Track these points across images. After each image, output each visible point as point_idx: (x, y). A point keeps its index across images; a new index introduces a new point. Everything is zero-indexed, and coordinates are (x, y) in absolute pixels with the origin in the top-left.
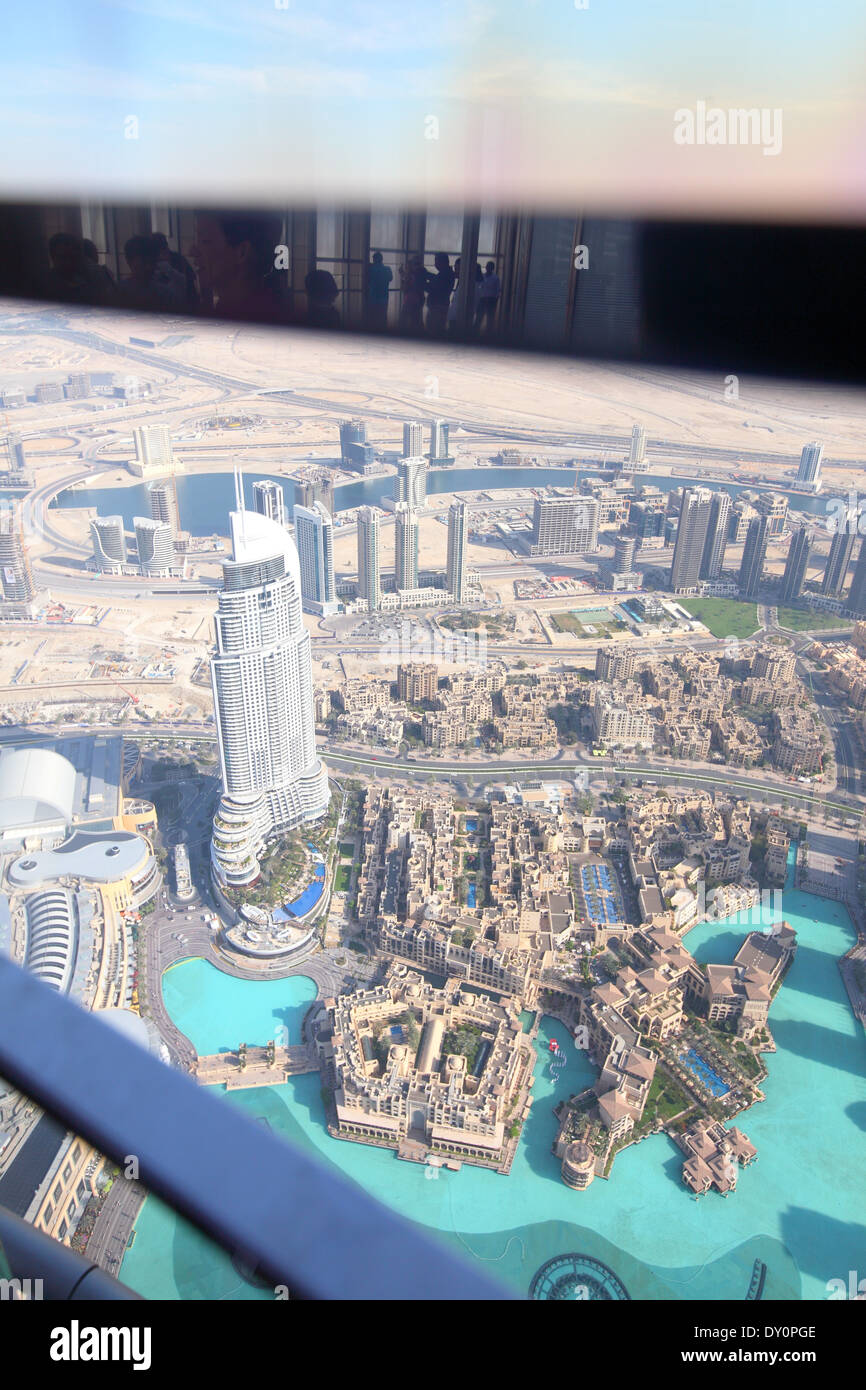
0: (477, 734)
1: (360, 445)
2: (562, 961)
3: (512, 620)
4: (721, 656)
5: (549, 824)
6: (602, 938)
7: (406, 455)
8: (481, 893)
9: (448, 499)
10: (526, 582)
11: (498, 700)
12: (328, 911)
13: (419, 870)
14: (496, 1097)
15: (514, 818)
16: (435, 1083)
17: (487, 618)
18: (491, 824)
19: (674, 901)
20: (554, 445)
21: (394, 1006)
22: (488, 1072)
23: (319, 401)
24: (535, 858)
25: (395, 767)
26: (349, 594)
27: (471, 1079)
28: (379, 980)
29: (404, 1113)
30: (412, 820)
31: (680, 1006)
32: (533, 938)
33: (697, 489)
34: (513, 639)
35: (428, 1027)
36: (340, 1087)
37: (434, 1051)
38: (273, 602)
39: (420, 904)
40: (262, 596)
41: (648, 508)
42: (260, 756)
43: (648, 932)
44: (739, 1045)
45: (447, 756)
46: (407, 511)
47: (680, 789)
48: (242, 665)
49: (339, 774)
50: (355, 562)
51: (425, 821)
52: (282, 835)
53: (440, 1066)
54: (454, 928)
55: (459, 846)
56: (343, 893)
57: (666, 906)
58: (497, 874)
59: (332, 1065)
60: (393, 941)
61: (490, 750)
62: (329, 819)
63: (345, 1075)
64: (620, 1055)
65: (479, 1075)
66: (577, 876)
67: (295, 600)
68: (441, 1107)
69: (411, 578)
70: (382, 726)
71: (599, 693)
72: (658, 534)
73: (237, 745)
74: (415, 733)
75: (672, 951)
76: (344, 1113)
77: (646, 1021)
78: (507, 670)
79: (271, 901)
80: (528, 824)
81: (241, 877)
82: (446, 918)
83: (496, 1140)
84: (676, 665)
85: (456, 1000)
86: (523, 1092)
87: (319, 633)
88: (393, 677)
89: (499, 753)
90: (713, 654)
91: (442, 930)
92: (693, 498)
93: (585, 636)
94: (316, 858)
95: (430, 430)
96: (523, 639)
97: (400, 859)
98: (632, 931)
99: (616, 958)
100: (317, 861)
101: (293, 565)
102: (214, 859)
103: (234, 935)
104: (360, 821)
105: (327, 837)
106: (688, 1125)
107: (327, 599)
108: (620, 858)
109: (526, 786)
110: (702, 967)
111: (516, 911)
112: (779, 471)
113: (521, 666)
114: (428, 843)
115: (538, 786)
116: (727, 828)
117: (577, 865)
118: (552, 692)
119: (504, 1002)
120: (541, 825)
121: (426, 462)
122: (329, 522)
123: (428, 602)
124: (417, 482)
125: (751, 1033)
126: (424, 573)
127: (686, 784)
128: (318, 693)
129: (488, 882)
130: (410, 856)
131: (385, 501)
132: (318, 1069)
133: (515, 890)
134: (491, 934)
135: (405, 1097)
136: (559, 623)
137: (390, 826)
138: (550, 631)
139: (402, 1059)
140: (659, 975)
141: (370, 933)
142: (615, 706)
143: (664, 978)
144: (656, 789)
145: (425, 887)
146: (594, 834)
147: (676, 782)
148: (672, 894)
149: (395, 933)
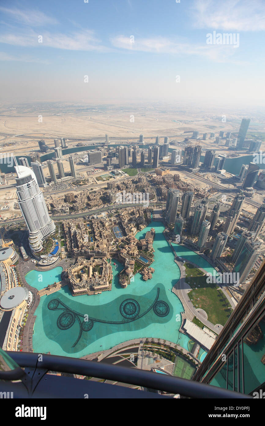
0: (85, 206)
1: (44, 146)
2: (113, 247)
3: (88, 180)
4: (132, 180)
5: (104, 221)
6: (120, 241)
7: (56, 147)
8: (94, 239)
9: (68, 156)
10: (89, 171)
11: (88, 198)
12: (61, 251)
13: (79, 237)
14: (106, 277)
15: (97, 221)
16: (93, 279)
17: (82, 181)
18: (93, 224)
19: (132, 230)
20: (90, 140)
21: (80, 267)
22: (103, 273)
23: (31, 136)
24: (103, 229)
25: (69, 217)
26: (49, 181)
27: (100, 275)
28: (76, 262)
29: (88, 287)
30: (75, 227)
31: (137, 249)
32: (106, 244)
33: (121, 146)
34: (89, 184)
35: (89, 268)
36: (73, 286)
37: (91, 273)
38: (31, 186)
39: (81, 244)
40: (28, 185)
41: (112, 152)
42: (36, 222)
43: (128, 237)
44: (149, 253)
45: (80, 212)
46: (59, 160)
47: (129, 208)
48: (27, 202)
49: (56, 221)
50: (49, 173)
51: (78, 227)
52: (46, 238)
53: (93, 275)
54: (89, 247)
55: (87, 230)
56: (63, 247)
57: (131, 231)
58: (96, 234)
59: (70, 282)
60: (77, 253)
61: (89, 209)
62: (57, 232)
63: (73, 283)
64: (128, 262)
65: (102, 274)
66: (113, 230)
67: (36, 185)
68: (95, 283)
69: (63, 175)
70: (64, 209)
71: (109, 192)
72: (115, 157)
73: (30, 220)
74: (72, 209)
75: (134, 239)
76: (75, 291)
77: (131, 254)
78: (89, 191)
79: (47, 253)
80: (100, 222)
81: (38, 250)
82: (87, 246)
83: (108, 285)
84: (123, 183)
85: (93, 261)
86: (111, 274)
87: (44, 191)
88: (64, 197)
89: (91, 209)
90: (130, 180)
91: (87, 248)
92: (120, 148)
93: (104, 181)
95: (60, 141)
96: (91, 184)
97: (74, 236)
98: (125, 238)
99: (123, 244)
100: (56, 241)
101: (34, 176)
102: (31, 247)
103: (40, 263)
104: (64, 231)
105: (57, 236)
106: (143, 270)
107: (44, 183)
108: (120, 224)
109: (98, 214)
110: (140, 241)
111: (102, 240)
112: (136, 141)
113: (92, 189)
114: (80, 231)
115: (101, 214)
116: (139, 213)
117: (112, 228)
118: (99, 194)
119: (103, 259)
120: (103, 222)
121: (61, 148)
122: (40, 165)
123: (68, 179)
124: (60, 153)
125: (150, 250)
126: (66, 173)
127: (130, 206)
128: (47, 205)
129: (94, 236)
130: (77, 235)
131: (53, 158)
132: (67, 284)
133: (101, 236)
134: (98, 246)
135: (87, 283)
136: (98, 179)
137: (71, 230)
138: (96, 181)
139: (85, 276)
140: (132, 244)
141: (72, 253)
142: (113, 194)
143: (133, 245)
144: (124, 209)
145: (82, 241)
146: (114, 221)
147: (128, 206)
148: (131, 228)
149: (77, 252)
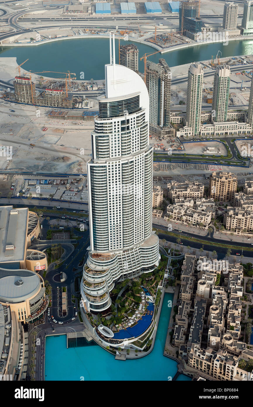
13: (218, 314)
25: (205, 243)
30: (214, 280)
38: (130, 127)
40: (123, 122)
42: (116, 228)
46: (223, 67)
48: (108, 168)
49: (166, 244)
51: (224, 282)
52: (126, 282)
54: (239, 357)
55: (246, 300)
62: (159, 274)
67: (144, 127)
73: (101, 220)
81: (98, 307)
82: (234, 349)
91: (231, 358)
94: (148, 299)
97: (205, 305)
100: (150, 301)
101: (145, 103)
105: (156, 286)
107: (165, 127)
114: (224, 296)
123: (233, 131)
130: (211, 304)
137: (199, 281)
141: (181, 353)
145: (221, 327)
149: (199, 356)
